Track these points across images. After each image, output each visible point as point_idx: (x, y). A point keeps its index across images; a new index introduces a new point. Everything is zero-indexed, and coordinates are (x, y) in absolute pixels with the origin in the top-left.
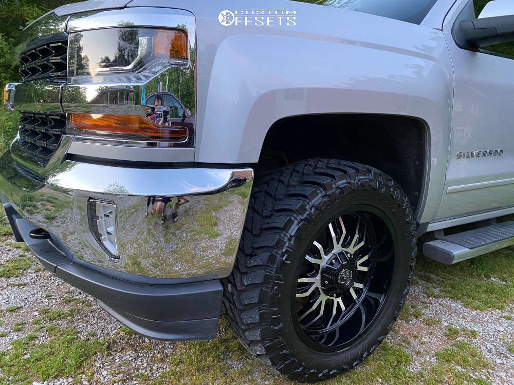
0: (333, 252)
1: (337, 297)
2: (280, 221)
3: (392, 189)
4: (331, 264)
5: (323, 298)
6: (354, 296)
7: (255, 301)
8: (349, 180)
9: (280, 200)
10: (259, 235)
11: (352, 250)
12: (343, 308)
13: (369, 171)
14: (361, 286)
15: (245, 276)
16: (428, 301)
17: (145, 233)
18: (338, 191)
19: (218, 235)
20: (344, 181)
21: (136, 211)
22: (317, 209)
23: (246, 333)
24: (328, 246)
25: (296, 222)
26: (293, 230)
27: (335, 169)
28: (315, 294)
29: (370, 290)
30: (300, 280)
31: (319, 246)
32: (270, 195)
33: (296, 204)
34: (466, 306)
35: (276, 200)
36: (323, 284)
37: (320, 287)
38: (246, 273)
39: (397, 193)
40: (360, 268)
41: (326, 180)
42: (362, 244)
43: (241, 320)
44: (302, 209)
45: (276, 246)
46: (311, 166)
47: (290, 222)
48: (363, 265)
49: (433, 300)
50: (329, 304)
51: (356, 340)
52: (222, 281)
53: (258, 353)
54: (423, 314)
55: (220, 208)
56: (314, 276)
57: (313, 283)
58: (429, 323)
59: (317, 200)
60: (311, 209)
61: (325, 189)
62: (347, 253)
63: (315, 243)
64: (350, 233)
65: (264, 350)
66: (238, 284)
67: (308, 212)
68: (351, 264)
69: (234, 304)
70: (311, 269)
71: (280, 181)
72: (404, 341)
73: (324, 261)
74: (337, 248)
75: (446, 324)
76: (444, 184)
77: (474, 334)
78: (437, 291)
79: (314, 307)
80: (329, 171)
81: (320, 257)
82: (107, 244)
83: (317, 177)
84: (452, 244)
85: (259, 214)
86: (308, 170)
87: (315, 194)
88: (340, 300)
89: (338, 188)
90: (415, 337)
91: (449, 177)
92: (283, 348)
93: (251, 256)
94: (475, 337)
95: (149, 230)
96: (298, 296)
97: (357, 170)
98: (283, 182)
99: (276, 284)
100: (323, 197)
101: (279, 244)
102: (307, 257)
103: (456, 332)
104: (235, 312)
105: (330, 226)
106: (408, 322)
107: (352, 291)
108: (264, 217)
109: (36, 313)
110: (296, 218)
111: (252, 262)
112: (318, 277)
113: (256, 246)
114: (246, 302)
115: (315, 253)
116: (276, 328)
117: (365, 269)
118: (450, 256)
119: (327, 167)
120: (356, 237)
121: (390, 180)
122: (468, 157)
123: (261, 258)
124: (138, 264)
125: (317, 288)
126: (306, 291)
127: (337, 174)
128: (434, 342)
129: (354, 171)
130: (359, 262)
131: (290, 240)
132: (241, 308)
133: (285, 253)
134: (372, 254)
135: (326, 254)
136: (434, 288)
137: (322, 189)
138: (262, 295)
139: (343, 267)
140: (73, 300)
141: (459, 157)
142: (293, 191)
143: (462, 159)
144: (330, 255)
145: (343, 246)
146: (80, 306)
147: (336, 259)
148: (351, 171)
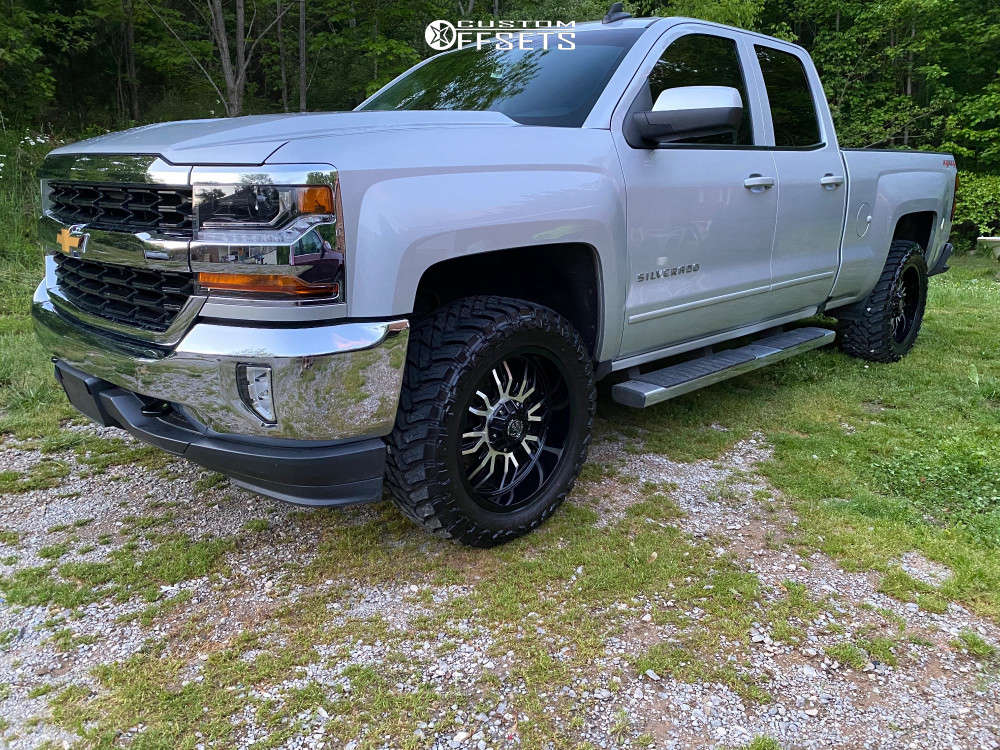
0: (500, 401)
1: (508, 452)
2: (440, 371)
3: (559, 327)
4: (499, 415)
5: (492, 454)
6: (528, 451)
7: (420, 457)
8: (510, 321)
9: (437, 348)
10: (417, 389)
11: (521, 398)
12: (516, 464)
13: (532, 309)
14: (534, 438)
15: (407, 434)
16: (627, 459)
17: (296, 397)
18: (499, 334)
19: (366, 397)
20: (505, 323)
21: (285, 375)
22: (477, 356)
23: (412, 496)
24: (494, 396)
25: (456, 371)
26: (454, 379)
27: (493, 309)
28: (484, 449)
29: (547, 444)
30: (465, 436)
31: (483, 396)
32: (426, 345)
33: (454, 351)
34: (672, 459)
35: (433, 349)
36: (491, 438)
37: (488, 441)
38: (407, 430)
39: (565, 331)
40: (531, 418)
41: (485, 324)
42: (532, 390)
43: (405, 480)
44: (462, 357)
45: (438, 397)
46: (467, 307)
47: (450, 372)
48: (534, 414)
49: (633, 457)
50: (500, 461)
51: (533, 498)
52: (383, 439)
53: (426, 515)
54: (619, 473)
55: (368, 365)
56: (480, 430)
57: (479, 438)
58: (625, 481)
59: (477, 346)
60: (471, 356)
61: (484, 334)
62: (515, 402)
63: (478, 393)
64: (518, 379)
65: (432, 509)
66: (399, 443)
67: (468, 360)
68: (521, 414)
69: (396, 466)
70: (477, 422)
71: (435, 327)
72: (592, 502)
73: (491, 412)
74: (504, 398)
75: (644, 481)
76: (625, 314)
77: (674, 487)
78: (640, 446)
79: (484, 464)
80: (487, 313)
81: (485, 409)
82: (259, 409)
83: (476, 320)
84: (646, 384)
85: (415, 366)
86: (466, 312)
87: (474, 340)
88: (511, 455)
89: (498, 331)
90: (605, 496)
91: (630, 304)
92: (452, 505)
93: (411, 411)
94: (674, 489)
95: (300, 393)
96: (464, 453)
97: (518, 310)
98: (439, 329)
99: (440, 438)
100: (483, 342)
101: (441, 396)
102: (471, 409)
103: (654, 487)
104: (397, 473)
105: (494, 372)
106: (599, 483)
107: (524, 444)
108: (422, 369)
109: (118, 523)
110: (456, 367)
111: (413, 418)
112: (485, 432)
113: (415, 400)
114: (410, 460)
115: (480, 404)
116: (444, 484)
117: (538, 419)
118: (642, 399)
119: (487, 309)
120: (525, 382)
121: (557, 316)
122: (652, 278)
123: (422, 413)
124: (291, 428)
125: (485, 443)
126: (472, 447)
127: (497, 315)
128: (626, 498)
129: (514, 310)
130: (530, 412)
131: (451, 390)
132: (405, 468)
133: (447, 404)
134: (545, 401)
135: (492, 405)
136: (638, 443)
137: (481, 334)
138: (427, 450)
139: (512, 417)
140: (161, 505)
141: (641, 278)
142: (450, 338)
143: (645, 281)
144: (497, 405)
145: (511, 394)
146: (174, 510)
147: (503, 409)
148: (511, 311)
